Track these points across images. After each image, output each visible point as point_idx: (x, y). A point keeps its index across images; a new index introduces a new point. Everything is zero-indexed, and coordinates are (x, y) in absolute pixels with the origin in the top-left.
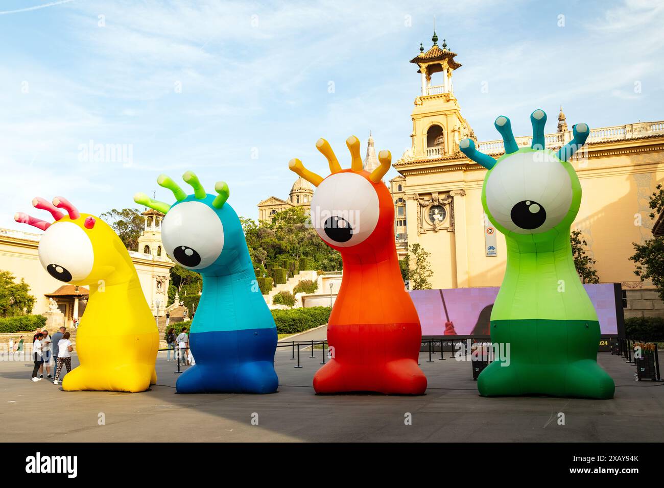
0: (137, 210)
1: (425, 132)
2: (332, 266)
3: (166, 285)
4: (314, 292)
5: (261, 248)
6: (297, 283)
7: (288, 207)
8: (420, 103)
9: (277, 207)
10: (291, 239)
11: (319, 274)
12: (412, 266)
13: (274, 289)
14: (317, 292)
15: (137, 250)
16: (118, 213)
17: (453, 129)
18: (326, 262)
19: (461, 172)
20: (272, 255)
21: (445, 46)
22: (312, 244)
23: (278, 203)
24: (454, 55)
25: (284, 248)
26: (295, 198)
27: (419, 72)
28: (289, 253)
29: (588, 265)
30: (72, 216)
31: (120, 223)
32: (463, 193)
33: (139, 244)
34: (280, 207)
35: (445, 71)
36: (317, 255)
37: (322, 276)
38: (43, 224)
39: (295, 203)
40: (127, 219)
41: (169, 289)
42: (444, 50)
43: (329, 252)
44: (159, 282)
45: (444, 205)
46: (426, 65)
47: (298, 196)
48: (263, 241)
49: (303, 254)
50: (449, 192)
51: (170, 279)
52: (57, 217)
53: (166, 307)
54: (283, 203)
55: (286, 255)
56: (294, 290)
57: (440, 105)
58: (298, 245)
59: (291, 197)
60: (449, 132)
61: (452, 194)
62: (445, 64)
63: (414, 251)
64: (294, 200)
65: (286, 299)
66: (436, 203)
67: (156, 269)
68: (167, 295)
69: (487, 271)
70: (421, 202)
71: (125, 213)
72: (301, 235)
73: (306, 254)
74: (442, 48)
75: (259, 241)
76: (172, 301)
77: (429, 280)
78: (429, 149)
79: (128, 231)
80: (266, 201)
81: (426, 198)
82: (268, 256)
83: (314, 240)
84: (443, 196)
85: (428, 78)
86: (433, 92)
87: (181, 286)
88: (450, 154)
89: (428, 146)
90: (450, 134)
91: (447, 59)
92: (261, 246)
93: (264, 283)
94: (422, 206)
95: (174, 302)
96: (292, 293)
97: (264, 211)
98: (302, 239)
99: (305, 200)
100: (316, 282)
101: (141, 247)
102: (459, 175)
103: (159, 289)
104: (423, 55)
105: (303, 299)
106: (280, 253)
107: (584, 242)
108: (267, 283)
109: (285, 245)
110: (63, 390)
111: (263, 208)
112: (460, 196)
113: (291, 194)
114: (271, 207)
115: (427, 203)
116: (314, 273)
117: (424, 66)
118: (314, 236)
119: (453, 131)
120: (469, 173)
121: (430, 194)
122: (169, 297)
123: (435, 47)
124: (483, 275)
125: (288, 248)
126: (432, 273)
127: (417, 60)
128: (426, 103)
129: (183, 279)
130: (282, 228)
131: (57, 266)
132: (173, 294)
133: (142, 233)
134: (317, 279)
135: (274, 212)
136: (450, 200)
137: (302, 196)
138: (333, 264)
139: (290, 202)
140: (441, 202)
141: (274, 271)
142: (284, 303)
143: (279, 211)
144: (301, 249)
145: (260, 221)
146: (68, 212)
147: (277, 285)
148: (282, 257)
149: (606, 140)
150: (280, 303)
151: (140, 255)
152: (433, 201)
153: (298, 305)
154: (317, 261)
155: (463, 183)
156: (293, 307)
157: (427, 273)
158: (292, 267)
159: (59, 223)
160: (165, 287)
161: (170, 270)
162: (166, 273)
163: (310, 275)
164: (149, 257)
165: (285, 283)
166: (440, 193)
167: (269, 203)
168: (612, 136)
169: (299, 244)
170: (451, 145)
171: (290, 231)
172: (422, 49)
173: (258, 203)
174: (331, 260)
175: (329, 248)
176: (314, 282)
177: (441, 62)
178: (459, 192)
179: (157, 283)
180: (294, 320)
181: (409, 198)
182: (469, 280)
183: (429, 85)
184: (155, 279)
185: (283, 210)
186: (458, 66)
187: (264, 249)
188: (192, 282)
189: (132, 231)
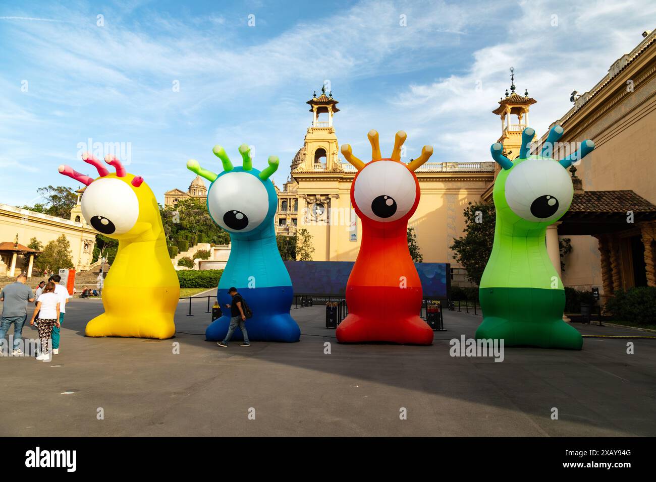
0: (70, 188)
1: (314, 152)
2: (220, 241)
3: (92, 247)
4: (207, 259)
5: (167, 225)
6: (196, 252)
7: (187, 198)
8: (312, 132)
9: (179, 196)
10: (190, 220)
11: (212, 246)
12: (299, 244)
13: (178, 254)
14: (210, 259)
15: (69, 219)
16: (54, 189)
17: (333, 152)
18: (215, 238)
19: (337, 182)
20: (175, 230)
21: (331, 95)
22: (206, 225)
23: (180, 194)
24: (337, 103)
25: (185, 226)
26: (192, 191)
27: (312, 111)
28: (188, 229)
29: (417, 251)
30: (120, 173)
31: (54, 198)
32: (337, 197)
33: (72, 214)
34: (181, 196)
35: (330, 112)
36: (209, 233)
37: (214, 248)
38: (86, 179)
39: (192, 195)
40: (61, 194)
41: (94, 250)
42: (330, 98)
43: (218, 231)
44: (86, 245)
45: (324, 203)
46: (317, 106)
47: (195, 190)
48: (168, 220)
49: (199, 231)
50: (328, 195)
51: (96, 243)
52: (102, 173)
53: (91, 264)
54: (183, 194)
55: (186, 231)
56: (194, 256)
57: (324, 135)
58: (195, 225)
59: (190, 190)
60: (331, 154)
61: (330, 196)
62: (330, 107)
63: (303, 234)
64: (191, 193)
65: (188, 262)
66: (318, 202)
67: (84, 234)
68: (92, 255)
69: (349, 252)
70: (308, 200)
71: (60, 190)
72: (198, 218)
73: (201, 231)
74: (329, 97)
75: (165, 220)
76: (95, 259)
77: (312, 254)
78: (316, 164)
79: (61, 203)
80: (171, 192)
81: (312, 198)
82: (171, 231)
83: (207, 222)
84: (323, 198)
85: (317, 116)
86: (319, 126)
87: (104, 249)
88: (330, 169)
89: (315, 163)
90: (331, 156)
91: (332, 105)
92: (167, 224)
93: (172, 250)
94: (309, 203)
95: (97, 260)
96: (192, 258)
97: (169, 199)
98: (199, 221)
99: (200, 194)
100: (210, 251)
101: (73, 216)
102: (335, 184)
103: (86, 250)
104: (315, 99)
105: (200, 263)
106: (180, 230)
107: (415, 235)
108: (174, 250)
109: (186, 224)
110: (86, 336)
111: (168, 196)
112: (335, 199)
113: (190, 188)
114: (174, 196)
115: (312, 201)
116: (209, 245)
117: (316, 107)
118: (208, 219)
119: (333, 154)
120: (342, 183)
121: (315, 195)
122: (94, 257)
123: (324, 95)
124: (347, 253)
125: (188, 226)
126: (314, 250)
127: (311, 103)
128: (316, 133)
129: (106, 243)
130: (182, 212)
131: (102, 218)
132: (97, 254)
133: (75, 206)
134: (210, 250)
135: (176, 200)
136: (328, 201)
137: (197, 191)
138: (221, 240)
139: (189, 194)
140: (322, 201)
141: (179, 242)
142: (186, 266)
143: (180, 199)
144: (198, 227)
145: (167, 206)
146: (116, 169)
147: (181, 252)
148: (182, 232)
149: (430, 171)
150: (183, 265)
151: (71, 222)
152: (316, 200)
153: (196, 268)
154: (208, 237)
155: (338, 190)
156: (192, 269)
157: (310, 250)
158: (193, 240)
159: (104, 179)
160: (90, 249)
161: (96, 236)
162: (93, 238)
163: (206, 247)
164: (79, 225)
165: (187, 251)
166: (322, 195)
167: (173, 193)
168: (434, 169)
169: (196, 223)
170: (331, 163)
171: (189, 215)
172: (315, 95)
173: (165, 193)
174: (219, 237)
175: (218, 229)
176: (208, 251)
177: (327, 106)
178: (335, 196)
179: (84, 245)
180: (211, 278)
181: (300, 197)
182: (337, 256)
183: (317, 121)
184: (83, 242)
185: (183, 199)
186: (338, 110)
187: (169, 225)
188: (113, 246)
189: (65, 204)
